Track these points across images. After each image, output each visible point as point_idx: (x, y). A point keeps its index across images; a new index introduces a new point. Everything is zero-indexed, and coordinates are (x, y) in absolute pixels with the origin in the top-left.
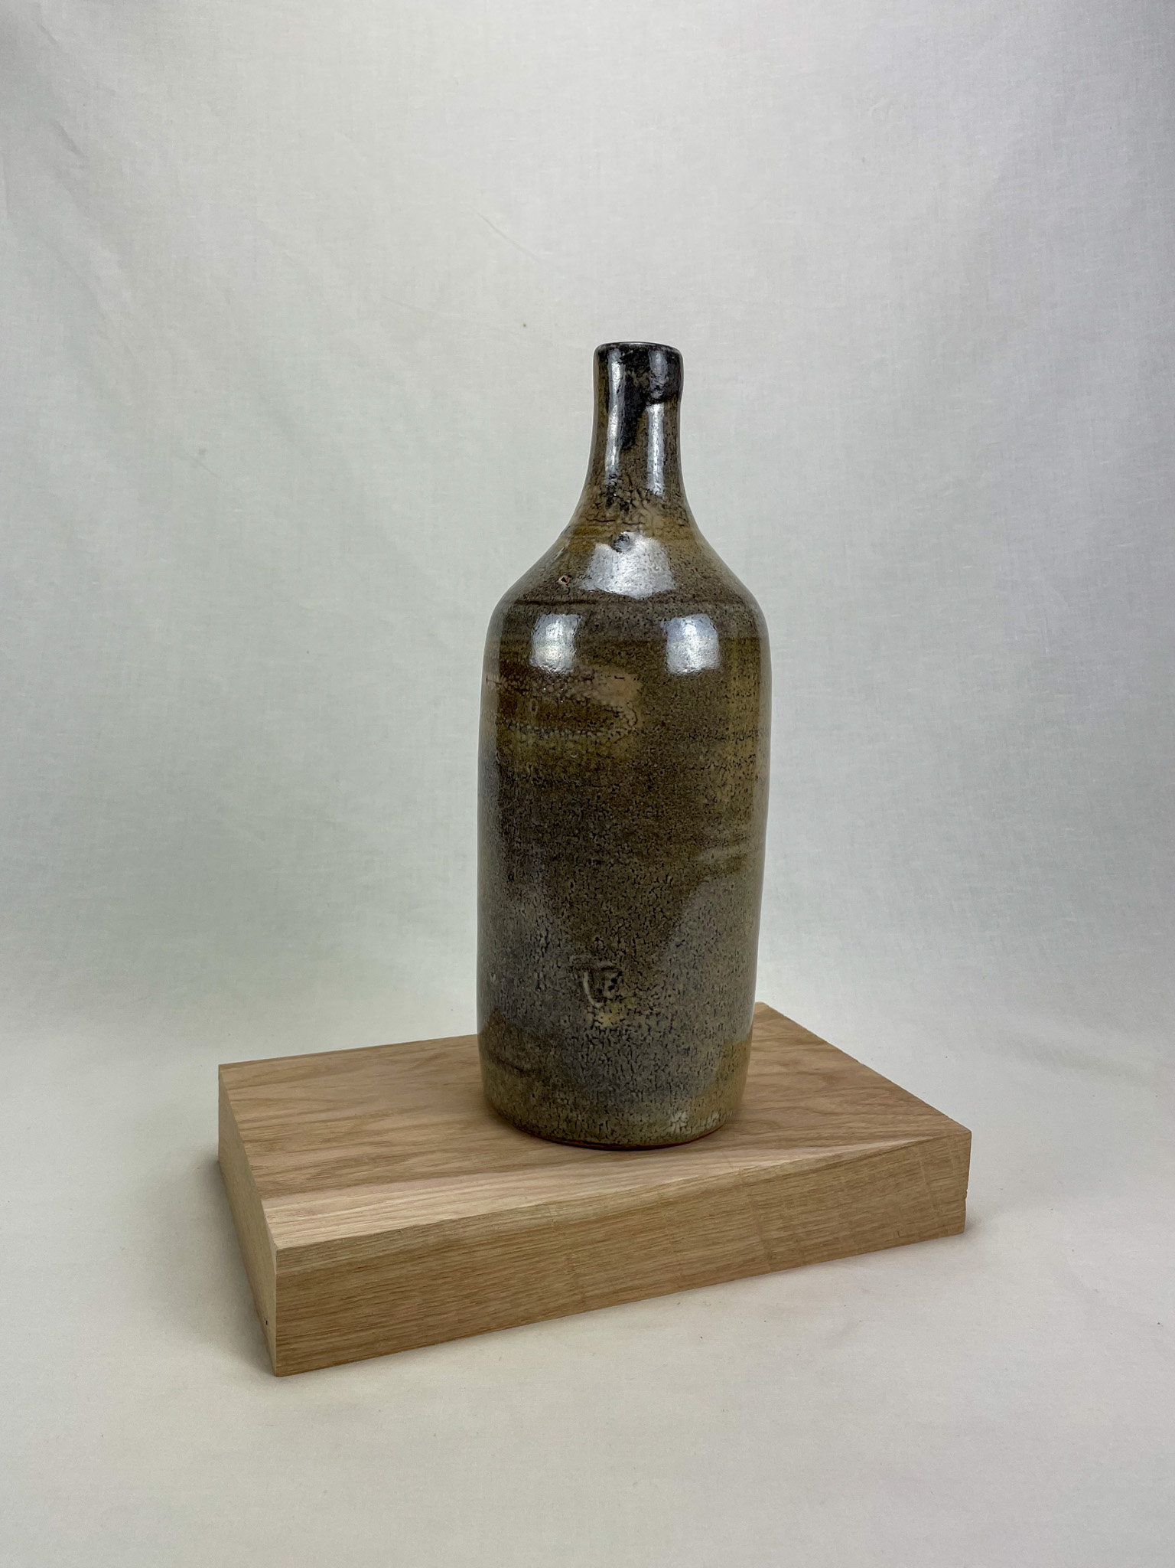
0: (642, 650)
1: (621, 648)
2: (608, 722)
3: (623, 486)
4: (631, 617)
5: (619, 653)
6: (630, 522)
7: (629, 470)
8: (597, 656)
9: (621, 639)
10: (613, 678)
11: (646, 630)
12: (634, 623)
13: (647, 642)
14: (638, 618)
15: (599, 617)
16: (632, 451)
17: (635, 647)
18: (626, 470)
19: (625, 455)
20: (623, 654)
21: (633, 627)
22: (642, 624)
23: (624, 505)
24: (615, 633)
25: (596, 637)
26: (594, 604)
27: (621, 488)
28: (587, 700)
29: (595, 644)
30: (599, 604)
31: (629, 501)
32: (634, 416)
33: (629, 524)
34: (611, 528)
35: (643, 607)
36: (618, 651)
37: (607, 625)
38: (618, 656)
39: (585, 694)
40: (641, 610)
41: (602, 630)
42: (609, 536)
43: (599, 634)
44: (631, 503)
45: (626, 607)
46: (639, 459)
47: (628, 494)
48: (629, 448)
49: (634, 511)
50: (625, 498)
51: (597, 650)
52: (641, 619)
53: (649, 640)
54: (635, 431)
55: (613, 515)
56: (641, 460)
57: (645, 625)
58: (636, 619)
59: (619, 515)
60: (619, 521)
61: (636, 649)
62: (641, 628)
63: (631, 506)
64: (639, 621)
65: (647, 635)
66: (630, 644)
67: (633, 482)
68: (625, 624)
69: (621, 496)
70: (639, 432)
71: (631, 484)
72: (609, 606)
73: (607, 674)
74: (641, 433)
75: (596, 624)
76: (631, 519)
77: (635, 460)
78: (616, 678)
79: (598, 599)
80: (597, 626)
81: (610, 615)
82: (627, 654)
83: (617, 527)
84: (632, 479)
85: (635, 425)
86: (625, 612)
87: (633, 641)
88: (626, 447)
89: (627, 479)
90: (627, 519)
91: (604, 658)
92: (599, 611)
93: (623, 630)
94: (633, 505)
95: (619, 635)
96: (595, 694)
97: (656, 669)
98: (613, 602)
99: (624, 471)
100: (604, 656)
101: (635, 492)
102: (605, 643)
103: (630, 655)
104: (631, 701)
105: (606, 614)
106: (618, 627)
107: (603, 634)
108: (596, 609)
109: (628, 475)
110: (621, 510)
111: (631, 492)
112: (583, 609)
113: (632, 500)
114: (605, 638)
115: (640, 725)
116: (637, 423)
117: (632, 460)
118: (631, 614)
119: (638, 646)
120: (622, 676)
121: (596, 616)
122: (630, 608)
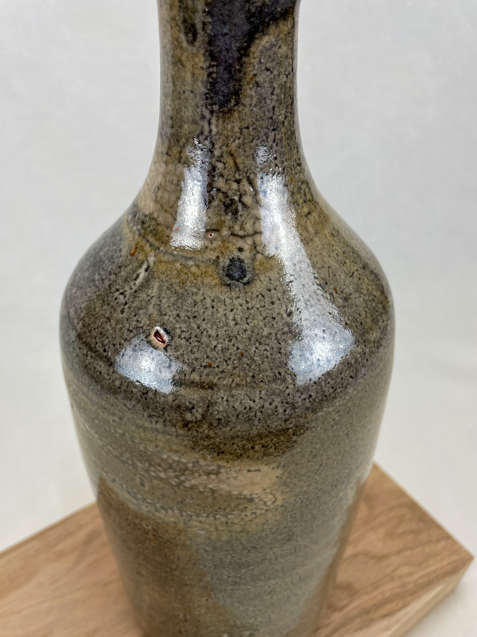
0: (282, 438)
1: (254, 442)
2: (241, 507)
3: (226, 173)
4: (267, 405)
5: (253, 448)
6: (241, 233)
7: (233, 146)
8: (223, 452)
9: (254, 432)
10: (245, 472)
11: (287, 417)
12: (270, 412)
13: (288, 429)
14: (275, 404)
15: (221, 409)
16: (236, 114)
17: (272, 437)
18: (227, 146)
19: (224, 121)
20: (257, 447)
21: (269, 416)
22: (281, 410)
23: (231, 205)
24: (246, 426)
25: (220, 433)
26: (212, 389)
27: (222, 175)
28: (213, 491)
29: (218, 440)
30: (219, 389)
31: (236, 198)
32: (236, 55)
33: (242, 237)
34: (215, 244)
35: (281, 387)
36: (250, 446)
37: (233, 419)
38: (251, 451)
39: (210, 486)
40: (277, 392)
41: (227, 425)
42: (214, 258)
43: (224, 429)
44: (240, 201)
45: (258, 392)
46: (248, 128)
47: (235, 186)
48: (231, 111)
49: (245, 214)
50: (230, 193)
51: (221, 446)
52: (279, 405)
53: (291, 426)
54: (240, 80)
55: (215, 220)
56: (251, 128)
57: (285, 411)
58: (273, 407)
59: (224, 222)
60: (225, 232)
61: (275, 439)
62: (280, 416)
63: (240, 207)
64: (276, 407)
65: (288, 423)
66: (267, 436)
67: (241, 166)
68: (259, 414)
69: (224, 190)
70: (244, 82)
71: (237, 169)
72: (234, 392)
73: (237, 468)
74: (248, 83)
75: (217, 417)
76: (242, 228)
77: (241, 129)
78: (249, 471)
79: (215, 380)
80: (219, 420)
81: (237, 405)
82: (263, 446)
83: (223, 241)
84: (238, 161)
85: (240, 71)
86: (257, 400)
87: (270, 432)
88: (225, 109)
89: (230, 161)
90: (237, 228)
91: (231, 454)
92: (220, 400)
93: (256, 423)
94: (243, 204)
95: (252, 429)
96: (222, 486)
97: (300, 452)
98: (238, 385)
99: (224, 148)
100: (233, 452)
101: (245, 182)
102: (233, 438)
103: (267, 447)
104: (269, 487)
105: (231, 404)
106: (249, 419)
107: (228, 428)
108: (215, 397)
109: (232, 155)
110: (227, 214)
111: (238, 182)
112: (196, 396)
113: (241, 196)
114: (232, 433)
115: (279, 503)
116: (241, 65)
117: (236, 129)
118: (265, 400)
119: (277, 436)
120: (257, 469)
121: (216, 408)
122: (263, 392)
